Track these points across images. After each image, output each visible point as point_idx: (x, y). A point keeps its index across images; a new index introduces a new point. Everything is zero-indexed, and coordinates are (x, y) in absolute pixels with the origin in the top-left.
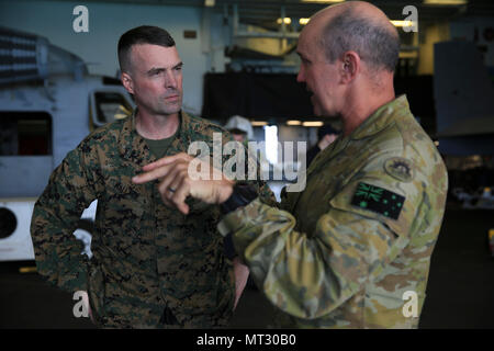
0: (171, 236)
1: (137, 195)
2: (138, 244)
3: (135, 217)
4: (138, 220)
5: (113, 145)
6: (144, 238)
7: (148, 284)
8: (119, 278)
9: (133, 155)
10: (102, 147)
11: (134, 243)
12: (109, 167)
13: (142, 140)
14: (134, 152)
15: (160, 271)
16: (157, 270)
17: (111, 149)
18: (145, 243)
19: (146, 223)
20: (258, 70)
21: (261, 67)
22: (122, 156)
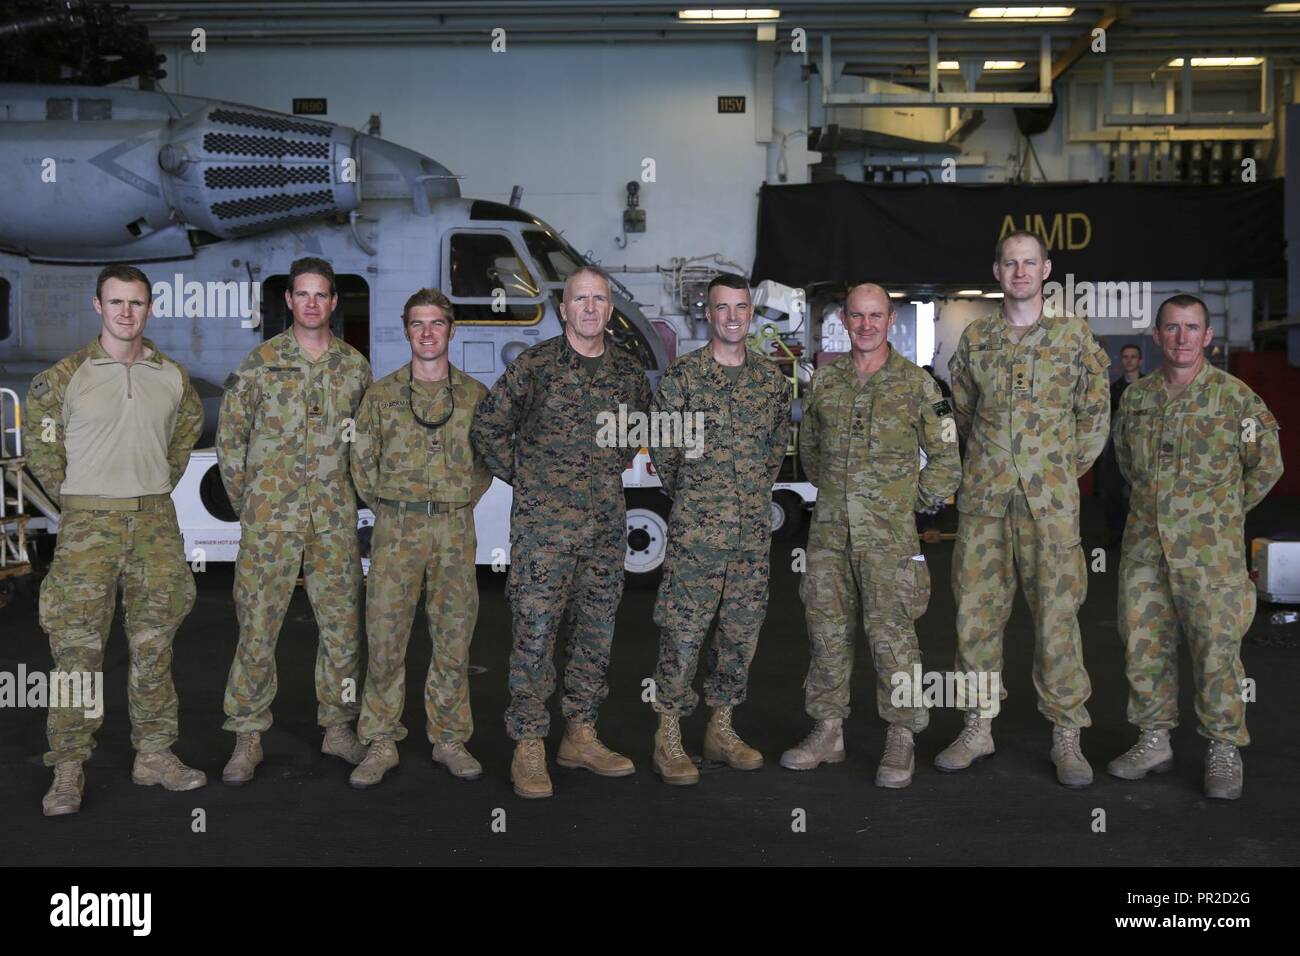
0: (743, 443)
1: (718, 409)
2: (720, 449)
3: (718, 426)
4: (720, 429)
5: (696, 369)
6: (724, 444)
7: (727, 481)
8: (699, 478)
9: (713, 377)
10: (688, 371)
11: (715, 449)
12: (694, 387)
13: (720, 366)
14: (713, 375)
15: (737, 470)
16: (734, 470)
17: (695, 372)
18: (726, 447)
19: (726, 432)
20: (898, 178)
21: (906, 170)
22: (704, 377)
